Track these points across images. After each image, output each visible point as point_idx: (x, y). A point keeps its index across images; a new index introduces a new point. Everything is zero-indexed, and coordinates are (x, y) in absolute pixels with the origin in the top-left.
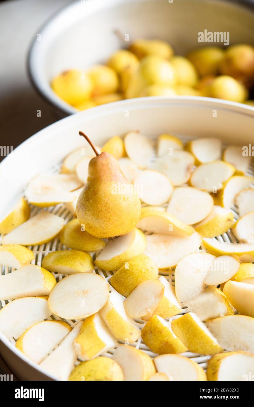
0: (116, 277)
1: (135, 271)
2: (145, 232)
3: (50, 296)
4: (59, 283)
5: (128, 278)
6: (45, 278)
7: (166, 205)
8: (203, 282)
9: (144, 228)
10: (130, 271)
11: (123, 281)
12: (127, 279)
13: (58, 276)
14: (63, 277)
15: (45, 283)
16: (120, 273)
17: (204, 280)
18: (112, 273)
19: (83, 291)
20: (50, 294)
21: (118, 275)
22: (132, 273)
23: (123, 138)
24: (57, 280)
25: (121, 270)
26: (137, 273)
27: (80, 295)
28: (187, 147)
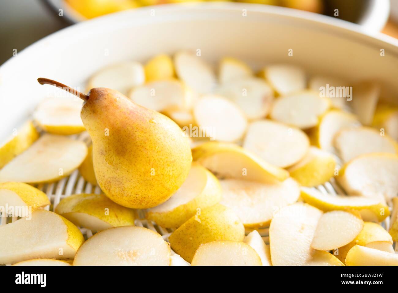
0: (179, 234)
1: (210, 226)
2: (215, 174)
3: (75, 259)
4: (87, 242)
5: (199, 236)
6: (69, 231)
7: (241, 142)
8: (311, 247)
9: (215, 169)
10: (204, 226)
11: (191, 240)
12: (197, 237)
13: (86, 232)
14: (94, 233)
15: (69, 238)
16: (188, 228)
17: (312, 243)
18: (169, 230)
19: (129, 252)
20: (75, 257)
21: (182, 231)
22: (207, 229)
23: (172, 57)
24: (85, 238)
25: (189, 224)
26: (214, 230)
27: (124, 258)
28: (259, 75)
